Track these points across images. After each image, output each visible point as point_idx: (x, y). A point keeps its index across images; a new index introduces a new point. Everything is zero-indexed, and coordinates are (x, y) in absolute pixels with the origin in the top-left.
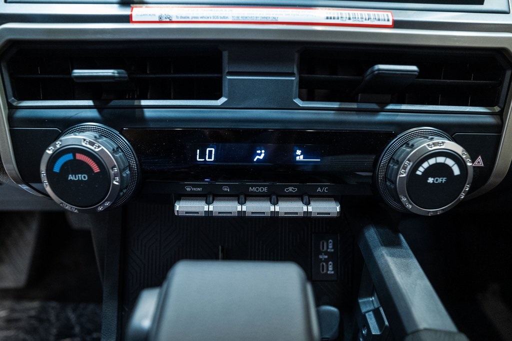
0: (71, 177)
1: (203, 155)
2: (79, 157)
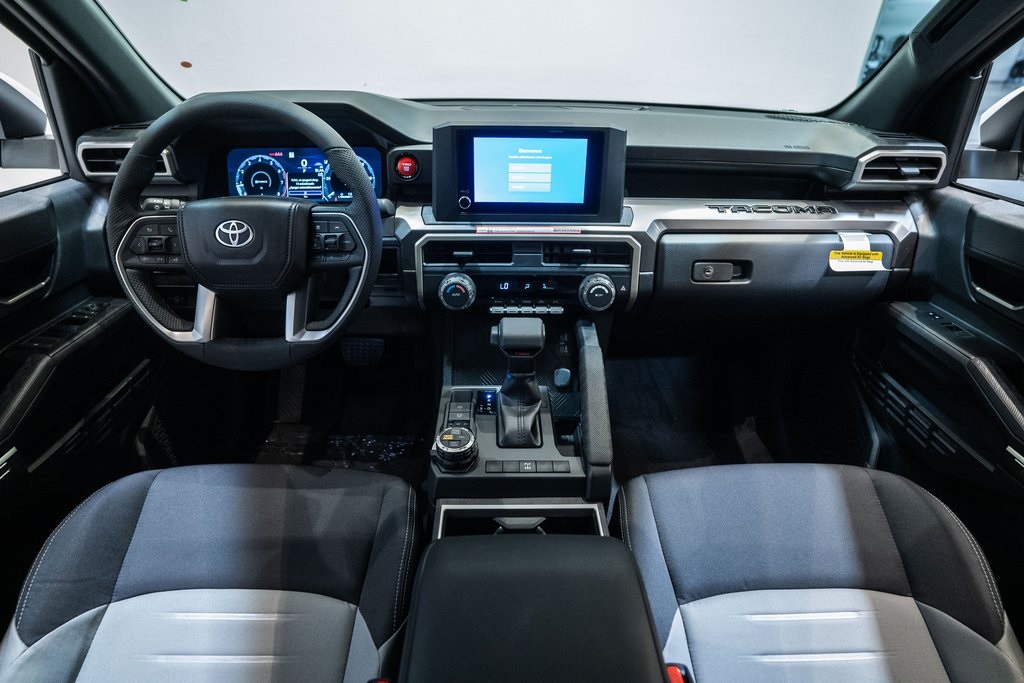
0: (453, 295)
2: (458, 286)
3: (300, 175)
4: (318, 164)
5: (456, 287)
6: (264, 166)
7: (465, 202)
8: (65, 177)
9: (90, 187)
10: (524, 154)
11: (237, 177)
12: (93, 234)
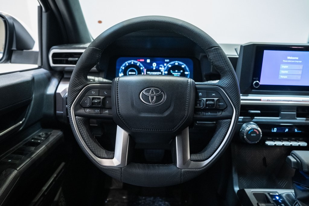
0: (252, 135)
1: (273, 130)
2: (255, 130)
3: (152, 70)
4: (161, 65)
5: (253, 131)
6: (135, 66)
7: (257, 84)
8: (39, 68)
9: (51, 72)
10: (290, 60)
11: (120, 70)
12: (50, 95)
